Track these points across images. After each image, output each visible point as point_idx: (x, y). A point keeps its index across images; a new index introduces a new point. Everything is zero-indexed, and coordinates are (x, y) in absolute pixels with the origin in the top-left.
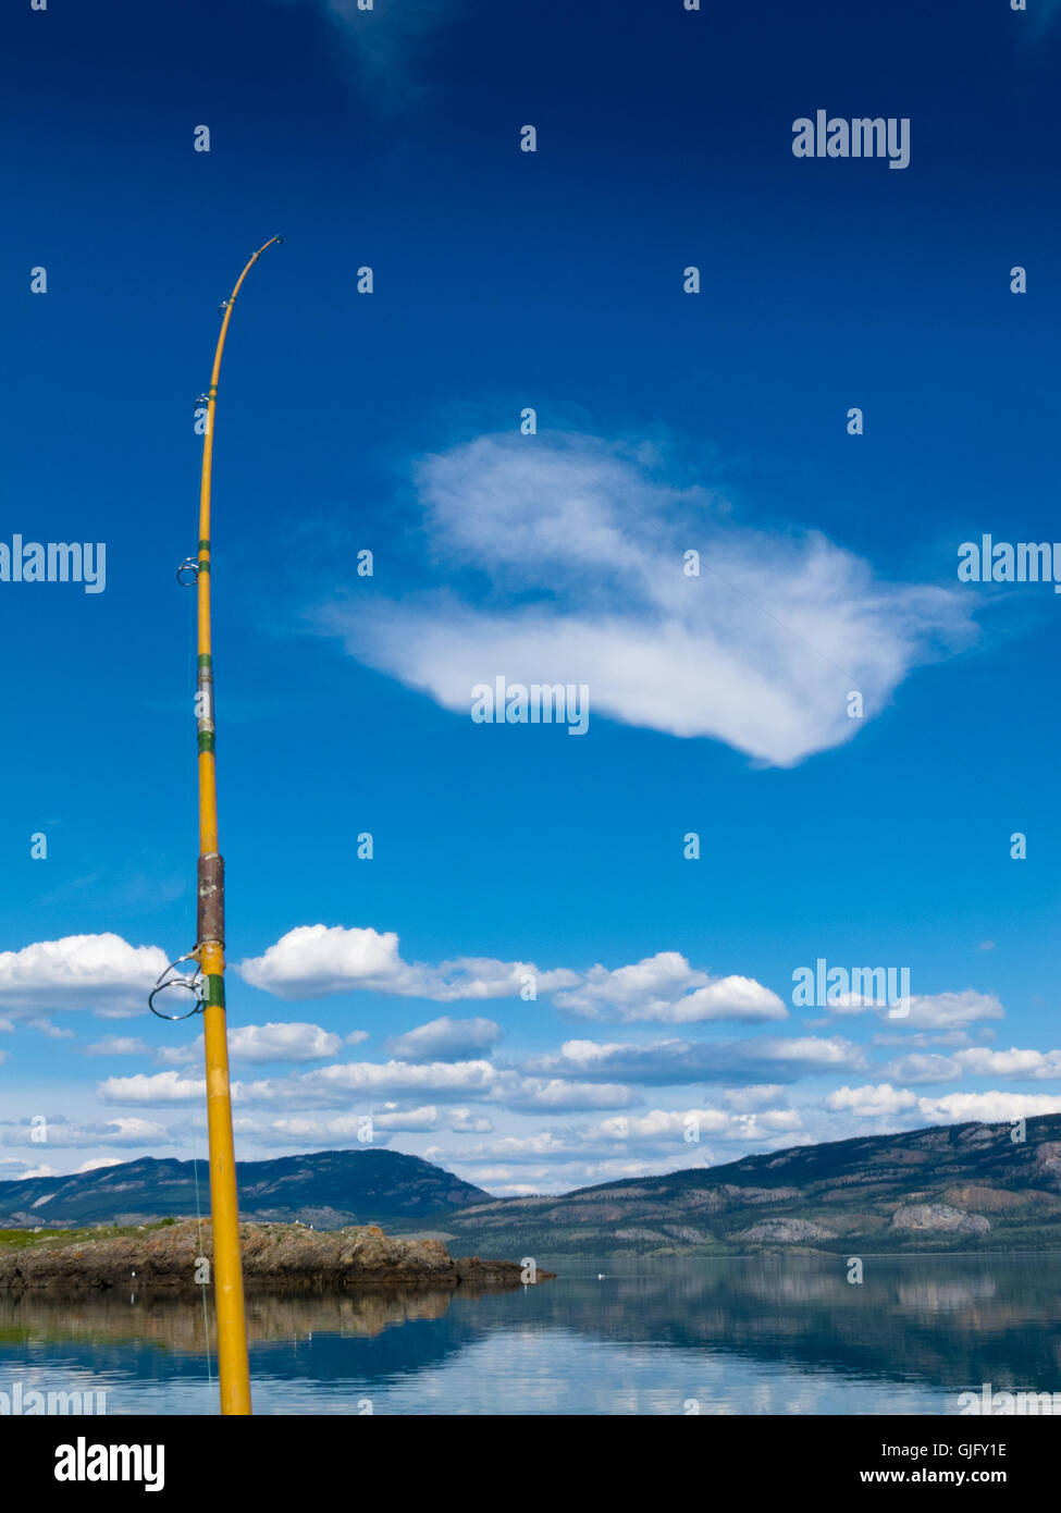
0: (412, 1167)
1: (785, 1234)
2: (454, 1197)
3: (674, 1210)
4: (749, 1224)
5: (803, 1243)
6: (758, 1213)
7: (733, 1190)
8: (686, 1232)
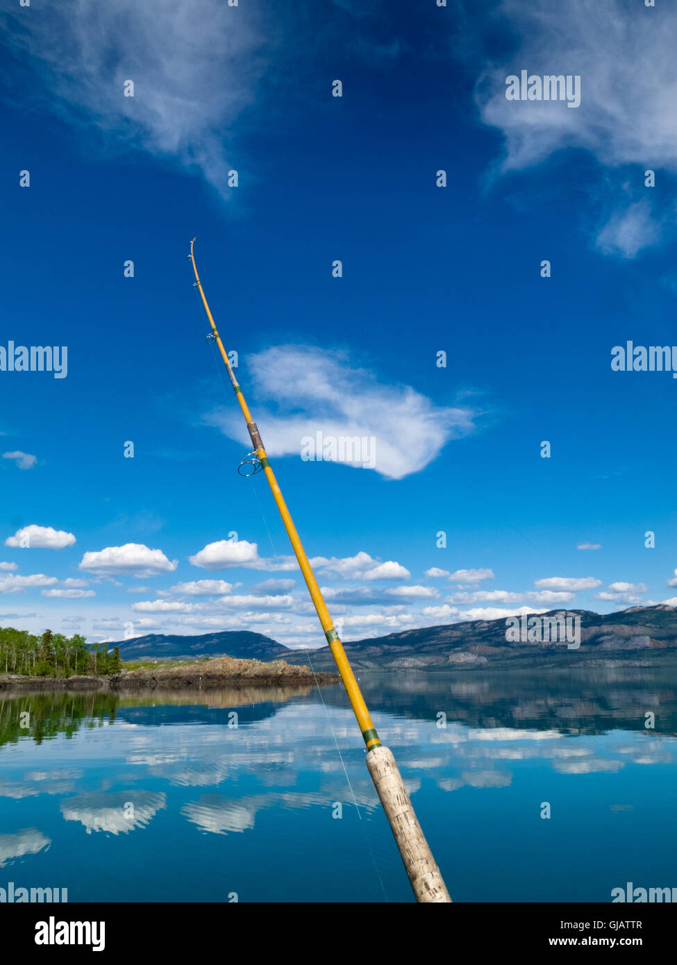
0: (258, 638)
1: (406, 664)
2: (275, 650)
3: (363, 654)
4: (392, 661)
5: (413, 668)
6: (396, 655)
7: (386, 647)
8: (368, 664)
